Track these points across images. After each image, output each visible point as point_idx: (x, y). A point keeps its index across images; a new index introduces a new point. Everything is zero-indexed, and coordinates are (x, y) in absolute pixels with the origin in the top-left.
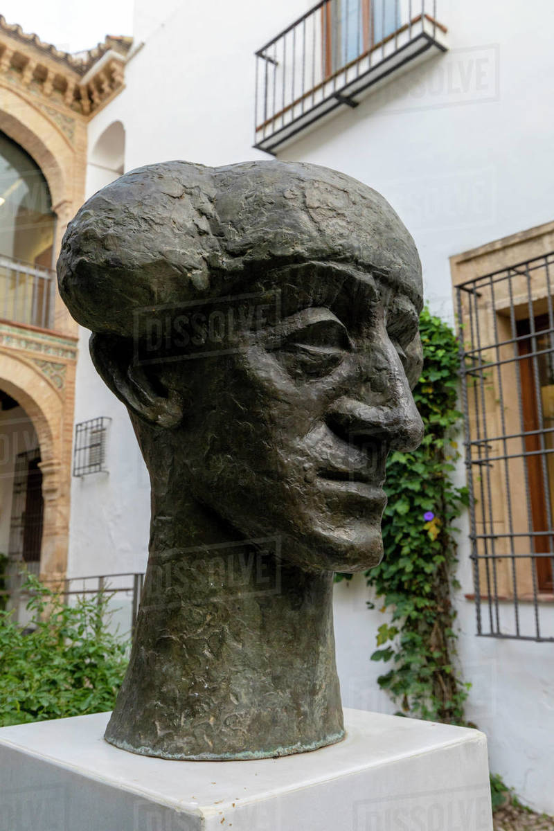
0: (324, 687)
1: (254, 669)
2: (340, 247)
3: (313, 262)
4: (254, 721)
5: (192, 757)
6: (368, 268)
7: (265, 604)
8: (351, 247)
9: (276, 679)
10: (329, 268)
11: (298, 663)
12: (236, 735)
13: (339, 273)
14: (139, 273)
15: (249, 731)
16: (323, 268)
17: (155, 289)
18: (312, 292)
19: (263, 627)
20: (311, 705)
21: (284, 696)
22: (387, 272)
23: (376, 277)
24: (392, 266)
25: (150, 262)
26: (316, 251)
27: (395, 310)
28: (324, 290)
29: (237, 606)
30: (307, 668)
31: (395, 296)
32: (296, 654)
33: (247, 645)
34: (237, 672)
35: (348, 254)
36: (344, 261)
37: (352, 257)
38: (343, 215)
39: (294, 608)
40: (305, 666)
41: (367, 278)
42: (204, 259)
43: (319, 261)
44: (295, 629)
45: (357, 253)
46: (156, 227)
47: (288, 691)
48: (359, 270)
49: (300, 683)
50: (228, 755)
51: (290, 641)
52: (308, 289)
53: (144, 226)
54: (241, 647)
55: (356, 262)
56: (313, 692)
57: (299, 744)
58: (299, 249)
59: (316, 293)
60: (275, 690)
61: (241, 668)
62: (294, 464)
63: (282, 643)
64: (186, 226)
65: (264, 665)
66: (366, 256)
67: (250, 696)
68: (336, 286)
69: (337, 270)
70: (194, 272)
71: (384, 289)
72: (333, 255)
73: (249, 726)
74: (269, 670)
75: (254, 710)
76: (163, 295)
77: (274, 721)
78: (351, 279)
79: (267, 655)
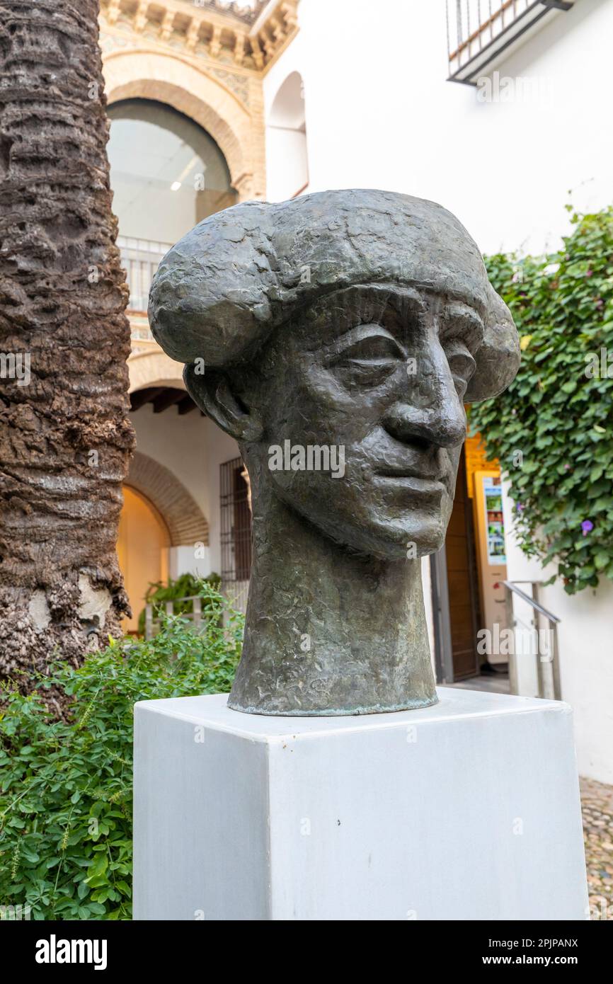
0: (405, 659)
1: (335, 642)
2: (380, 269)
3: (355, 286)
4: (335, 685)
5: (285, 713)
6: (410, 283)
7: (343, 589)
8: (391, 268)
9: (355, 652)
10: (371, 289)
11: (376, 638)
12: (320, 696)
13: (382, 292)
14: (207, 314)
15: (331, 692)
16: (364, 291)
17: (222, 326)
18: (358, 312)
19: (342, 608)
20: (390, 674)
21: (363, 666)
22: (431, 284)
23: (420, 290)
24: (436, 277)
25: (215, 304)
26: (357, 276)
27: (447, 317)
28: (370, 308)
29: (319, 590)
30: (385, 643)
31: (445, 303)
32: (374, 630)
33: (328, 622)
34: (320, 645)
35: (388, 274)
36: (385, 280)
37: (392, 276)
38: (384, 237)
39: (370, 591)
40: (384, 640)
41: (411, 292)
42: (264, 293)
43: (361, 284)
44: (371, 609)
45: (396, 272)
46: (218, 272)
47: (366, 661)
48: (401, 286)
49: (379, 655)
50: (314, 712)
51: (368, 619)
52: (354, 309)
53: (209, 273)
54: (323, 624)
55: (397, 280)
56: (393, 663)
57: (378, 705)
58: (342, 275)
59: (362, 312)
60: (354, 660)
61: (323, 642)
62: (353, 466)
63: (360, 621)
64: (246, 267)
65: (343, 640)
66: (406, 273)
67: (332, 664)
68: (381, 304)
69: (379, 290)
70: (256, 306)
71: (431, 299)
72: (374, 277)
73: (332, 689)
74: (348, 644)
75: (336, 677)
76: (230, 330)
77: (354, 686)
78: (393, 297)
79: (347, 631)
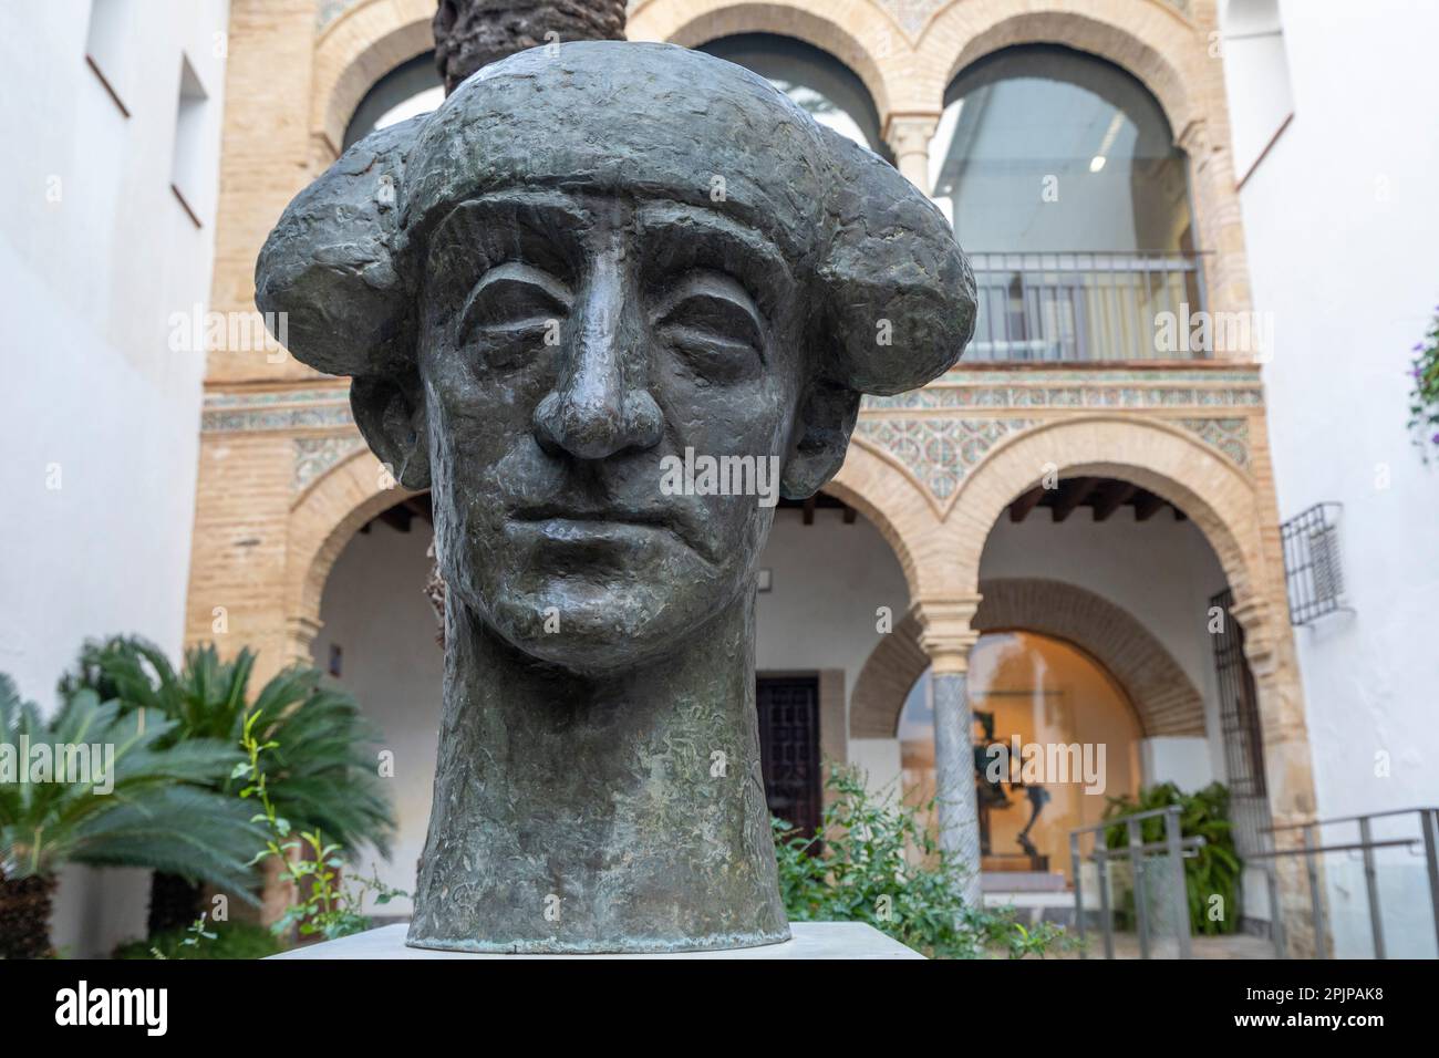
0: (627, 859)
1: (494, 821)
2: (493, 169)
3: (462, 204)
4: (485, 896)
6: (548, 183)
7: (514, 727)
8: (510, 162)
9: (524, 837)
10: (484, 205)
11: (566, 818)
12: (462, 915)
13: (501, 206)
15: (477, 909)
16: (475, 209)
17: (320, 305)
18: (480, 246)
19: (510, 759)
20: (589, 883)
21: (535, 864)
22: (587, 177)
23: (570, 191)
24: (598, 164)
25: (302, 273)
26: (463, 186)
27: (639, 230)
28: (495, 237)
29: (483, 729)
30: (581, 826)
31: (634, 208)
32: (560, 801)
33: (490, 785)
34: (475, 825)
35: (505, 174)
36: (505, 185)
37: (513, 176)
38: (511, 116)
39: (556, 731)
40: (579, 821)
41: (554, 199)
42: (383, 244)
43: (471, 198)
44: (554, 762)
45: (520, 168)
47: (543, 856)
48: (532, 191)
49: (568, 847)
50: (448, 943)
51: (550, 781)
52: (473, 243)
54: (483, 788)
55: (522, 179)
56: (595, 864)
57: (553, 939)
58: (446, 191)
59: (486, 246)
60: (521, 855)
61: (479, 818)
63: (537, 784)
64: (356, 209)
65: (509, 817)
66: (537, 167)
67: (487, 859)
68: (510, 226)
69: (495, 203)
70: (367, 267)
71: (600, 204)
72: (485, 184)
73: (478, 903)
74: (515, 823)
75: (488, 881)
76: (333, 310)
77: (513, 900)
78: (521, 211)
79: (514, 801)
